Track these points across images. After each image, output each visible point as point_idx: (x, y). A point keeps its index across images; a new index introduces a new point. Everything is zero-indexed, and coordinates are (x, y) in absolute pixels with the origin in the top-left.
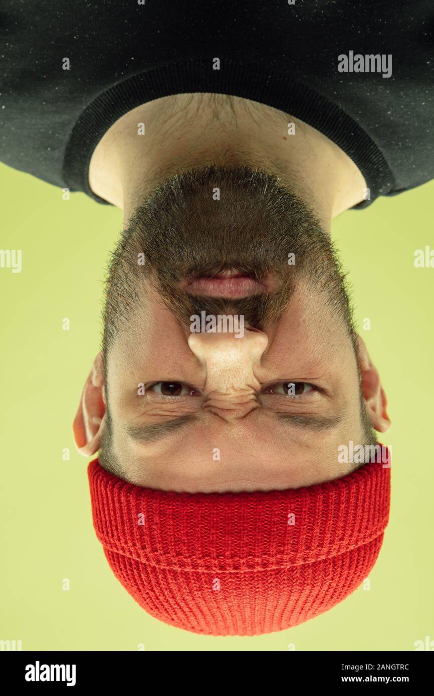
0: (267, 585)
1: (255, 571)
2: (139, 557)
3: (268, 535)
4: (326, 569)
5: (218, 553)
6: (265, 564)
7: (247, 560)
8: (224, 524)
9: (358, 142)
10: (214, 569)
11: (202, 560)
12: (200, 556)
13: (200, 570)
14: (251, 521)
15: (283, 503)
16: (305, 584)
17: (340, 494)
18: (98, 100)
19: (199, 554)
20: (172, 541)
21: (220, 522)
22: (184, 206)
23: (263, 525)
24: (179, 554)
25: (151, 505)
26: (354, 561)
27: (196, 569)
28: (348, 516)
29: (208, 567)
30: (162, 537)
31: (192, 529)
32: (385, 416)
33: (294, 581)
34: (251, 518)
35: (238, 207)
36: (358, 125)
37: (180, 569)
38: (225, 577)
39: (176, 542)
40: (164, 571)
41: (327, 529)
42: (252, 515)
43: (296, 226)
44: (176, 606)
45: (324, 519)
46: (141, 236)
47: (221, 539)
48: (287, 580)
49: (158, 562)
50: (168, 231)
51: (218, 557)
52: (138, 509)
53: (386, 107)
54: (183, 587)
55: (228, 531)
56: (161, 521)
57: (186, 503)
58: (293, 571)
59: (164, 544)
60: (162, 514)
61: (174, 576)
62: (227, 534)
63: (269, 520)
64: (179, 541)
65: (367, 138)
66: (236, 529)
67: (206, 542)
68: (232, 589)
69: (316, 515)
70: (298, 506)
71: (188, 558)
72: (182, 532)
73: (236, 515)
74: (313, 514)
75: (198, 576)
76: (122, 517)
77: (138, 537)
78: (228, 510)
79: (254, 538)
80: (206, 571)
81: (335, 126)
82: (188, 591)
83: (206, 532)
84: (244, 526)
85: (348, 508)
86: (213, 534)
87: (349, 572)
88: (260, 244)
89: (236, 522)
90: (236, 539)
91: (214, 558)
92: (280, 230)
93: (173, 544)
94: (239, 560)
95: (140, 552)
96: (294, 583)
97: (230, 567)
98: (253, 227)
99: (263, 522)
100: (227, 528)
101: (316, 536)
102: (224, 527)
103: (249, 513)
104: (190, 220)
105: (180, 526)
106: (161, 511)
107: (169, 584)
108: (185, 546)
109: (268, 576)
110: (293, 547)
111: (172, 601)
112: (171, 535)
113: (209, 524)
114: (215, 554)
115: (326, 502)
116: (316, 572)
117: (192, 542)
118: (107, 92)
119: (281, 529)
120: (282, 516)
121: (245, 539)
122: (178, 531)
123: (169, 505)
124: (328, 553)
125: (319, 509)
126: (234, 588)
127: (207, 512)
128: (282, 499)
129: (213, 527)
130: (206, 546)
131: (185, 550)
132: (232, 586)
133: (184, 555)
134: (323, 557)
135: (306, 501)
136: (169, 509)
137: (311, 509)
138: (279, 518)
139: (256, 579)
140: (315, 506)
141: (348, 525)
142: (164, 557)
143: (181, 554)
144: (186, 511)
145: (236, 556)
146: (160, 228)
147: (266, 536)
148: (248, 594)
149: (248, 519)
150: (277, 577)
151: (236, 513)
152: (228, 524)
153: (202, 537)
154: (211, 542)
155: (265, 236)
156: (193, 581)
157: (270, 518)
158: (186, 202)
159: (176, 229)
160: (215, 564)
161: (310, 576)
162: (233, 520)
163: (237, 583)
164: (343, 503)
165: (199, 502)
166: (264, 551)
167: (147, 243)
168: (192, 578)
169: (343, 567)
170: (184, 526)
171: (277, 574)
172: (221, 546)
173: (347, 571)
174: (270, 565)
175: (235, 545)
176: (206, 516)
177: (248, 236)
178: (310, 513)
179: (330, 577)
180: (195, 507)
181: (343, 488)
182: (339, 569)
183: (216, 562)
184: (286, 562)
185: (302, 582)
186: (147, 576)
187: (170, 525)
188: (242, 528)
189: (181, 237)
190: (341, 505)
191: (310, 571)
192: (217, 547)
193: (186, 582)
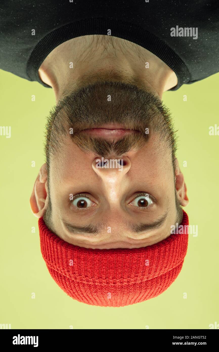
0: (129, 291)
1: (123, 284)
2: (66, 275)
3: (131, 269)
4: (157, 281)
5: (106, 277)
6: (128, 282)
7: (120, 280)
8: (109, 264)
9: (175, 62)
10: (103, 284)
11: (98, 280)
12: (97, 278)
13: (96, 284)
14: (123, 263)
15: (139, 254)
16: (147, 288)
17: (166, 248)
18: (45, 38)
19: (96, 277)
20: (83, 270)
21: (107, 263)
22: (89, 94)
23: (128, 264)
24: (86, 276)
25: (73, 253)
26: (171, 275)
27: (95, 283)
28: (169, 257)
29: (101, 283)
30: (78, 268)
31: (93, 266)
32: (186, 199)
33: (142, 288)
34: (123, 261)
35: (117, 96)
36: (175, 53)
37: (86, 283)
38: (108, 287)
39: (85, 271)
40: (78, 283)
41: (159, 264)
42: (123, 260)
43: (146, 105)
44: (83, 297)
45: (158, 260)
46: (67, 110)
47: (107, 271)
48: (139, 287)
49: (76, 278)
50: (81, 107)
51: (106, 278)
52: (66, 254)
53: (188, 42)
54: (88, 290)
55: (111, 267)
56: (77, 261)
57: (91, 254)
58: (142, 283)
59: (79, 271)
60: (78, 258)
61: (83, 285)
62: (111, 269)
63: (132, 262)
64: (86, 270)
65: (180, 59)
66: (115, 266)
67: (100, 272)
68: (112, 292)
69: (154, 259)
70: (146, 255)
71: (91, 278)
72: (88, 267)
73: (115, 260)
74: (153, 258)
75: (96, 286)
76: (58, 255)
77: (66, 266)
78: (111, 258)
79: (124, 270)
80: (100, 284)
81: (164, 53)
82: (90, 292)
83: (100, 267)
84: (119, 265)
85: (169, 253)
86: (104, 268)
87: (169, 280)
88: (128, 114)
89: (115, 263)
90: (115, 271)
91: (104, 279)
92: (138, 107)
93: (83, 272)
94: (116, 280)
95: (67, 273)
96: (142, 289)
97: (111, 283)
98: (124, 105)
99: (128, 263)
100: (111, 266)
101: (154, 268)
102: (109, 265)
103: (122, 259)
104: (92, 101)
105: (87, 264)
106: (78, 256)
107: (80, 288)
108: (89, 273)
109: (130, 286)
110: (143, 274)
111: (81, 296)
112: (83, 268)
113: (102, 264)
114: (104, 277)
115: (159, 252)
116: (153, 283)
117: (93, 271)
118: (50, 34)
119: (137, 266)
120: (138, 260)
121: (119, 271)
122: (86, 266)
123: (82, 254)
124: (159, 274)
125: (156, 256)
126: (113, 292)
127: (101, 258)
128: (138, 252)
129: (104, 265)
130: (100, 273)
131: (89, 275)
132: (112, 291)
133: (89, 277)
134: (156, 276)
135: (150, 253)
136: (82, 256)
137: (152, 256)
138: (136, 261)
139: (124, 288)
140: (154, 255)
141: (169, 261)
142: (79, 277)
143: (87, 277)
144: (90, 258)
145: (114, 278)
146: (77, 106)
147: (130, 269)
148: (119, 294)
149: (121, 262)
150: (134, 286)
151: (115, 259)
152: (111, 264)
153: (98, 269)
154: (103, 272)
155: (130, 110)
156: (93, 288)
157: (132, 261)
158: (90, 93)
159: (85, 106)
160: (104, 282)
161: (150, 285)
162: (114, 262)
163: (115, 289)
164: (167, 252)
165: (97, 254)
166: (129, 276)
167: (71, 113)
168: (92, 287)
169: (166, 279)
170: (89, 265)
171: (134, 285)
172: (107, 274)
173: (167, 280)
174: (131, 282)
175: (114, 273)
176: (100, 260)
177: (122, 110)
178: (152, 258)
179: (159, 284)
180: (95, 256)
181: (167, 245)
182: (164, 280)
183: (105, 281)
184: (139, 280)
185: (146, 288)
186: (69, 283)
187: (82, 264)
188: (118, 266)
189: (88, 110)
190: (166, 253)
191: (150, 282)
192: (105, 274)
193: (89, 288)
